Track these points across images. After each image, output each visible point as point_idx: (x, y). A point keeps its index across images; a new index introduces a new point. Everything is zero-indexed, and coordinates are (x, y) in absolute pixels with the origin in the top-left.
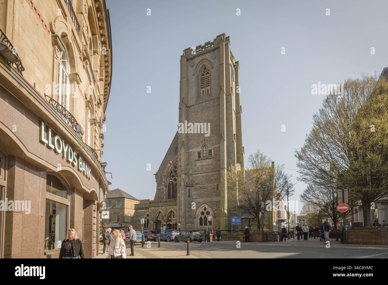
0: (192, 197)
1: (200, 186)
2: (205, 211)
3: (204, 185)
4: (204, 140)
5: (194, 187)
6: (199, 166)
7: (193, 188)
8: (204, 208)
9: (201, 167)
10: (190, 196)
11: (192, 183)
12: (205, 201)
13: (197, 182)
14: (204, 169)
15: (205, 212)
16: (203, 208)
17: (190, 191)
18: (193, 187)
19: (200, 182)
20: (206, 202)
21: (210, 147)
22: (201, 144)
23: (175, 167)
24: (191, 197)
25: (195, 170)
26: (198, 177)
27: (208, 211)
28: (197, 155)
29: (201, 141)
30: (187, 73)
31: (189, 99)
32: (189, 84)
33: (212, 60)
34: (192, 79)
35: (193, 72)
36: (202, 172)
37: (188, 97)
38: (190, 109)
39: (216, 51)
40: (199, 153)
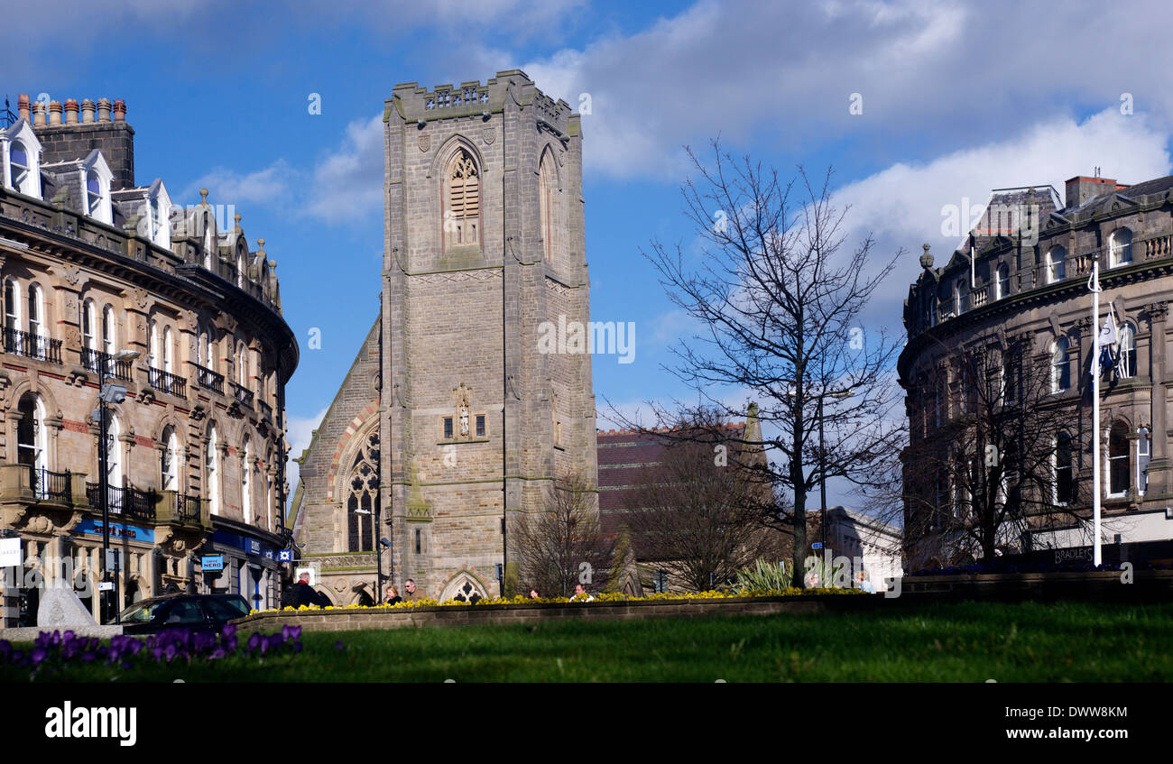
0: (426, 551)
1: (450, 520)
2: (467, 593)
3: (464, 519)
4: (462, 385)
5: (433, 524)
7: (429, 525)
8: (464, 584)
10: (422, 549)
11: (426, 510)
12: (466, 566)
13: (440, 507)
14: (464, 473)
15: (467, 597)
16: (461, 587)
17: (422, 536)
18: (431, 521)
19: (450, 508)
20: (469, 569)
21: (481, 409)
22: (454, 396)
23: (371, 439)
24: (423, 553)
25: (435, 472)
26: (444, 494)
27: (475, 595)
28: (440, 427)
29: (451, 386)
30: (407, 167)
31: (415, 250)
32: (413, 201)
33: (484, 145)
34: (423, 188)
35: (425, 168)
36: (457, 480)
37: (410, 243)
38: (416, 283)
39: (495, 120)
40: (448, 422)
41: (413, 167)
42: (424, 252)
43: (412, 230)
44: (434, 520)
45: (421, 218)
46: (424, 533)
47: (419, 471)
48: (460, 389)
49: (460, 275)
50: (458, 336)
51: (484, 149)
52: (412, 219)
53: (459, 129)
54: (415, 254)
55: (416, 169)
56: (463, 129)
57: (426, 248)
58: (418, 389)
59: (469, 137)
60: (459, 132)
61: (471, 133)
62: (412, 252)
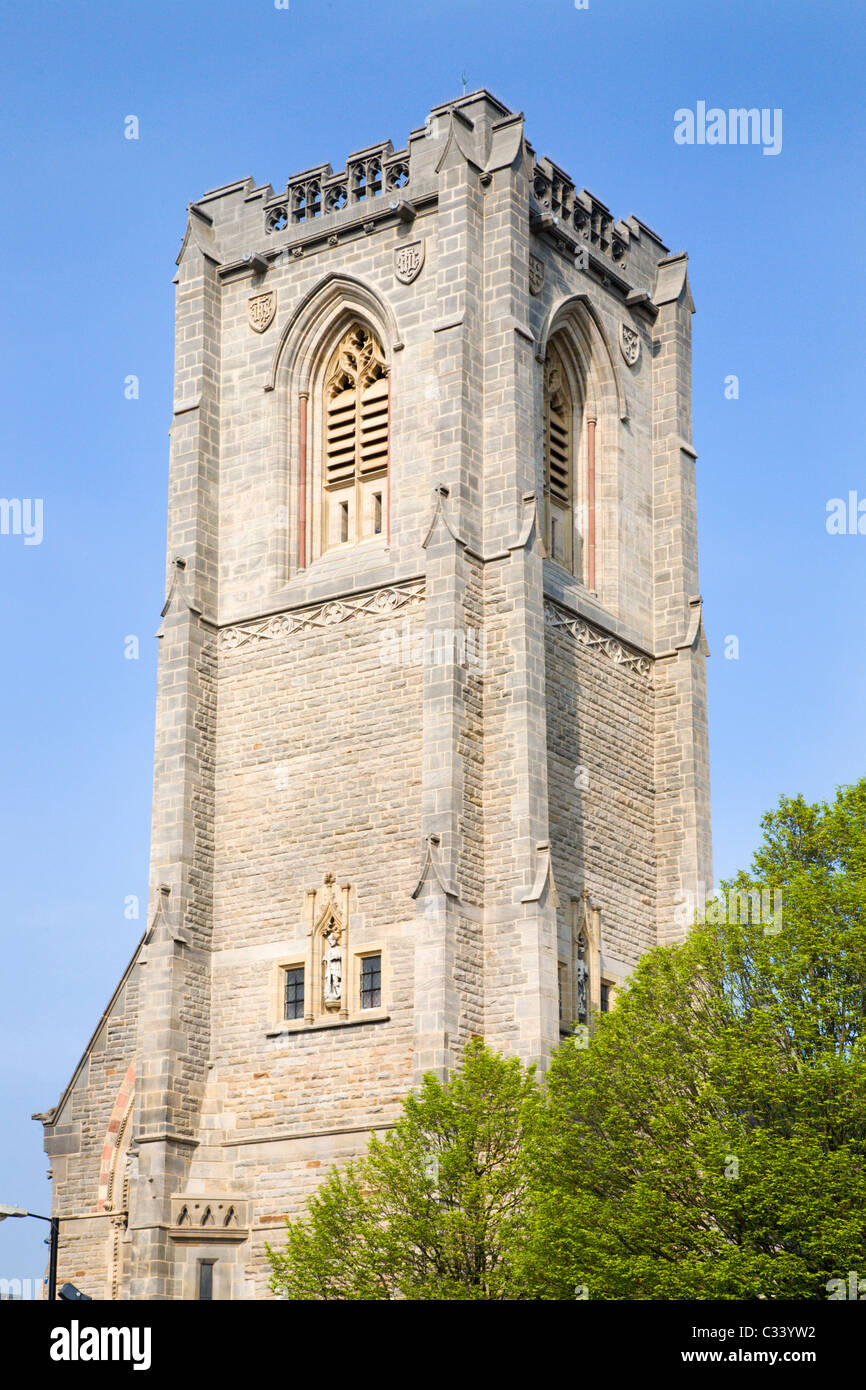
4: (329, 881)
5: (246, 1246)
6: (287, 1082)
7: (237, 1249)
9: (302, 1084)
11: (231, 1211)
14: (325, 1107)
18: (242, 1240)
21: (372, 937)
22: (309, 913)
25: (259, 1108)
26: (277, 1165)
28: (276, 988)
29: (305, 886)
30: (223, 374)
31: (232, 566)
32: (230, 452)
33: (397, 287)
34: (256, 416)
35: (261, 369)
36: (310, 1130)
37: (221, 551)
38: (235, 643)
39: (422, 224)
40: (295, 975)
41: (236, 373)
42: (253, 566)
43: (228, 520)
44: (251, 1234)
45: (249, 487)
46: (224, 1273)
47: (220, 1106)
48: (323, 890)
49: (335, 609)
50: (325, 757)
51: (395, 298)
52: (229, 494)
53: (340, 263)
54: (232, 575)
55: (242, 377)
56: (349, 260)
57: (255, 556)
58: (225, 898)
59: (361, 277)
60: (338, 271)
61: (365, 267)
62: (226, 571)
